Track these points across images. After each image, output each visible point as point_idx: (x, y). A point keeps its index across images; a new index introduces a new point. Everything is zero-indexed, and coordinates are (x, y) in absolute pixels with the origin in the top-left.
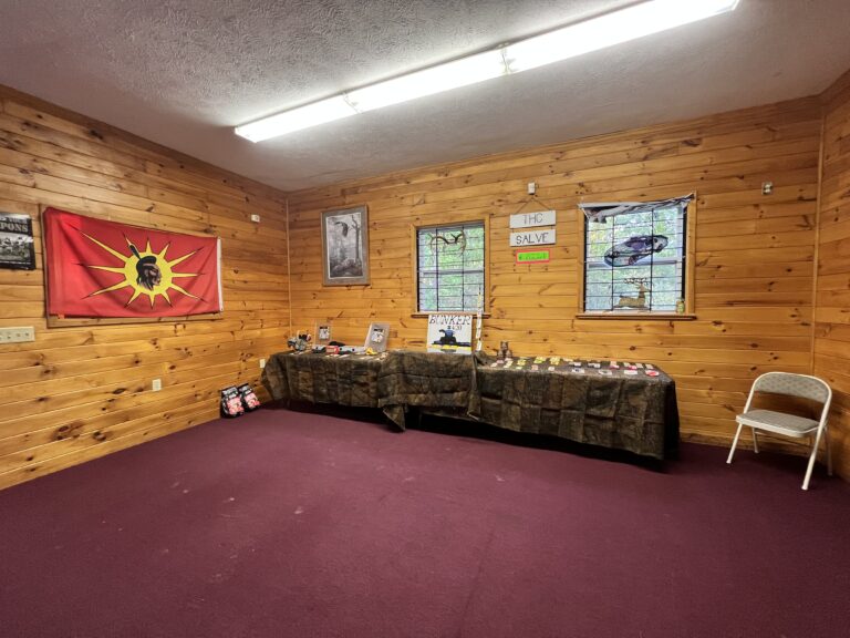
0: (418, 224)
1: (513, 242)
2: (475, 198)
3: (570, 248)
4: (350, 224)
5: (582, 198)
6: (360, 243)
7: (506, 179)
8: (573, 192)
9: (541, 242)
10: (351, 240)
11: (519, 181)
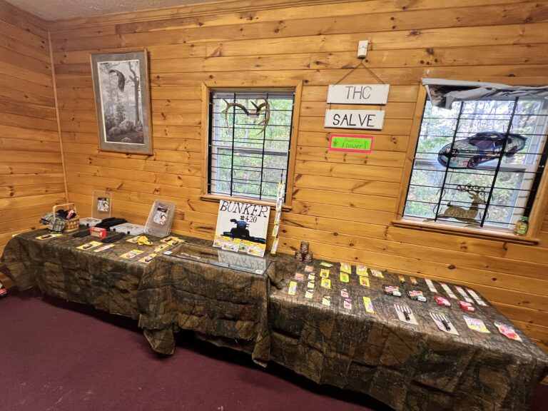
0: (211, 83)
1: (329, 122)
2: (286, 54)
3: (399, 138)
4: (127, 74)
5: (428, 71)
6: (140, 101)
7: (329, 32)
8: (418, 60)
9: (365, 126)
10: (129, 96)
11: (348, 37)
